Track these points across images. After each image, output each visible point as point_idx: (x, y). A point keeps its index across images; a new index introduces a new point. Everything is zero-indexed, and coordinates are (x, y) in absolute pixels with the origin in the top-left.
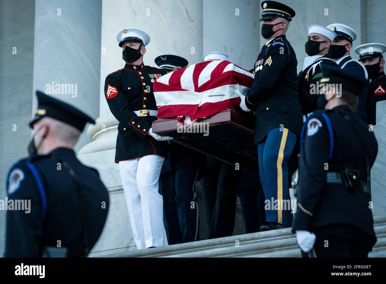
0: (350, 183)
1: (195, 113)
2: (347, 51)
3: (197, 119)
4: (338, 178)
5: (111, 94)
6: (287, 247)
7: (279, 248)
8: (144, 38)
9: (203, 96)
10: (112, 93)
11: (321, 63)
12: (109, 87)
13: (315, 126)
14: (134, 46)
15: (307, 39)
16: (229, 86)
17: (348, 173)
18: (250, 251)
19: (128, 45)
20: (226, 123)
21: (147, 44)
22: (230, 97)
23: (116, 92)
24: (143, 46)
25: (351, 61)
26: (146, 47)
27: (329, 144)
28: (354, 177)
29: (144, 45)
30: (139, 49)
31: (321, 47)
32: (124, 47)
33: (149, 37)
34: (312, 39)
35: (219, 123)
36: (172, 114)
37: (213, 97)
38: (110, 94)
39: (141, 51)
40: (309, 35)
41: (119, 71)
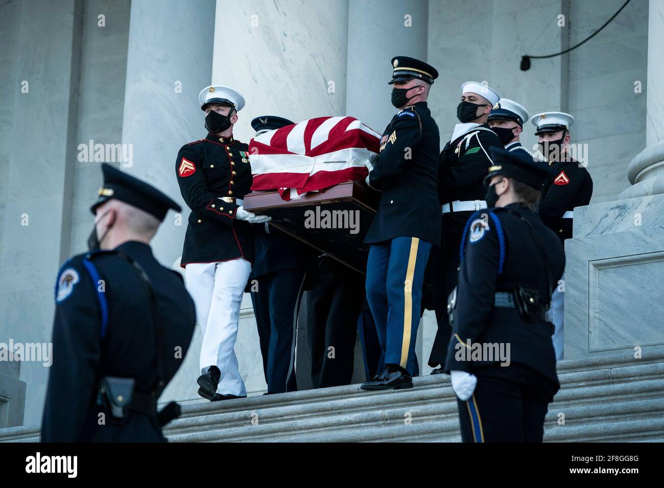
0: (526, 308)
1: (303, 185)
2: (515, 136)
3: (306, 193)
4: (509, 301)
5: (186, 171)
6: (447, 399)
7: (436, 400)
8: (237, 100)
9: (317, 162)
10: (188, 170)
11: (478, 134)
12: (184, 161)
13: (480, 230)
14: (222, 110)
15: (461, 99)
16: (353, 150)
17: (523, 294)
18: (398, 402)
19: (214, 109)
20: (346, 201)
21: (240, 109)
22: (353, 165)
23: (193, 168)
24: (234, 112)
25: (520, 147)
26: (238, 114)
27: (499, 254)
28: (532, 300)
29: (236, 110)
30: (229, 115)
31: (479, 112)
32: (208, 111)
33: (243, 100)
34: (467, 100)
35: (336, 199)
36: (272, 185)
37: (331, 164)
38: (184, 171)
39: (231, 119)
40: (463, 95)
41: (199, 142)
